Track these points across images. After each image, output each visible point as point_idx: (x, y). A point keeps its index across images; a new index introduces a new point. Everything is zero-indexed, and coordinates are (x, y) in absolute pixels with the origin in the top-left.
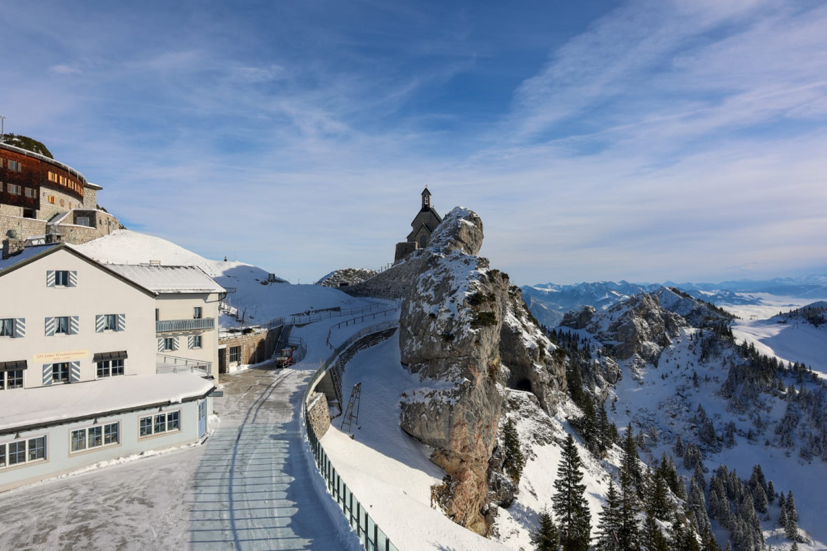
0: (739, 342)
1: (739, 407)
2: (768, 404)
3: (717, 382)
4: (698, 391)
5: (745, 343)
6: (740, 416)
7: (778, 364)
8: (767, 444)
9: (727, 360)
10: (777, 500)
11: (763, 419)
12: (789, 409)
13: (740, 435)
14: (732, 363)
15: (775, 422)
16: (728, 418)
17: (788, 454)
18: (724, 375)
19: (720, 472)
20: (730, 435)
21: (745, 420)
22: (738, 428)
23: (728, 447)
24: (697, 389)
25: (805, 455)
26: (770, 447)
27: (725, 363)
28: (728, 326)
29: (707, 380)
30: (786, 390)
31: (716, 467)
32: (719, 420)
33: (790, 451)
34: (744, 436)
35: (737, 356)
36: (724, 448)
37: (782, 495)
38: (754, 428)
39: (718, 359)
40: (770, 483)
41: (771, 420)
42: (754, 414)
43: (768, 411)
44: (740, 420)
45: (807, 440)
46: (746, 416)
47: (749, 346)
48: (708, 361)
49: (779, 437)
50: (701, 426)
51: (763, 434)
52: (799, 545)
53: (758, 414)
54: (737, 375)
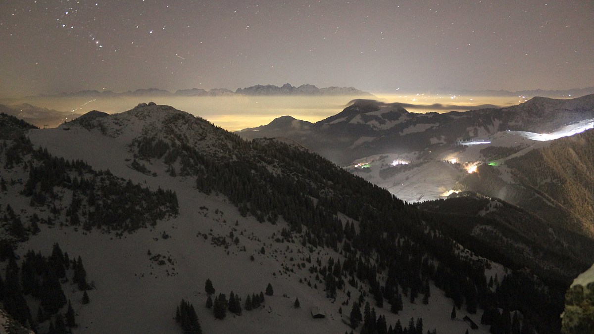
0: (35, 148)
1: (39, 200)
2: (60, 195)
3: (21, 183)
4: (6, 194)
5: (41, 148)
6: (40, 208)
7: (65, 162)
8: (62, 225)
9: (28, 164)
10: (71, 265)
11: (58, 207)
12: (74, 195)
13: (41, 223)
14: (31, 166)
15: (66, 207)
16: (31, 211)
17: (76, 230)
18: (26, 177)
19: (30, 255)
20: (34, 225)
21: (45, 210)
22: (40, 218)
23: (34, 234)
24: (5, 192)
25: (88, 228)
26: (63, 227)
27: (26, 167)
28: (27, 136)
29: (13, 183)
30: (72, 182)
31: (26, 253)
32: (25, 215)
33: (77, 227)
34: (46, 222)
35: (35, 160)
36: (31, 236)
37: (74, 260)
38: (52, 215)
39: (20, 164)
40: (66, 254)
41: (63, 207)
42: (51, 204)
43: (61, 200)
44: (41, 211)
45: (87, 216)
46: (45, 207)
47: (43, 151)
48: (12, 167)
49: (69, 218)
50: (11, 222)
51: (58, 219)
52: (88, 292)
53: (54, 204)
54: (36, 175)
